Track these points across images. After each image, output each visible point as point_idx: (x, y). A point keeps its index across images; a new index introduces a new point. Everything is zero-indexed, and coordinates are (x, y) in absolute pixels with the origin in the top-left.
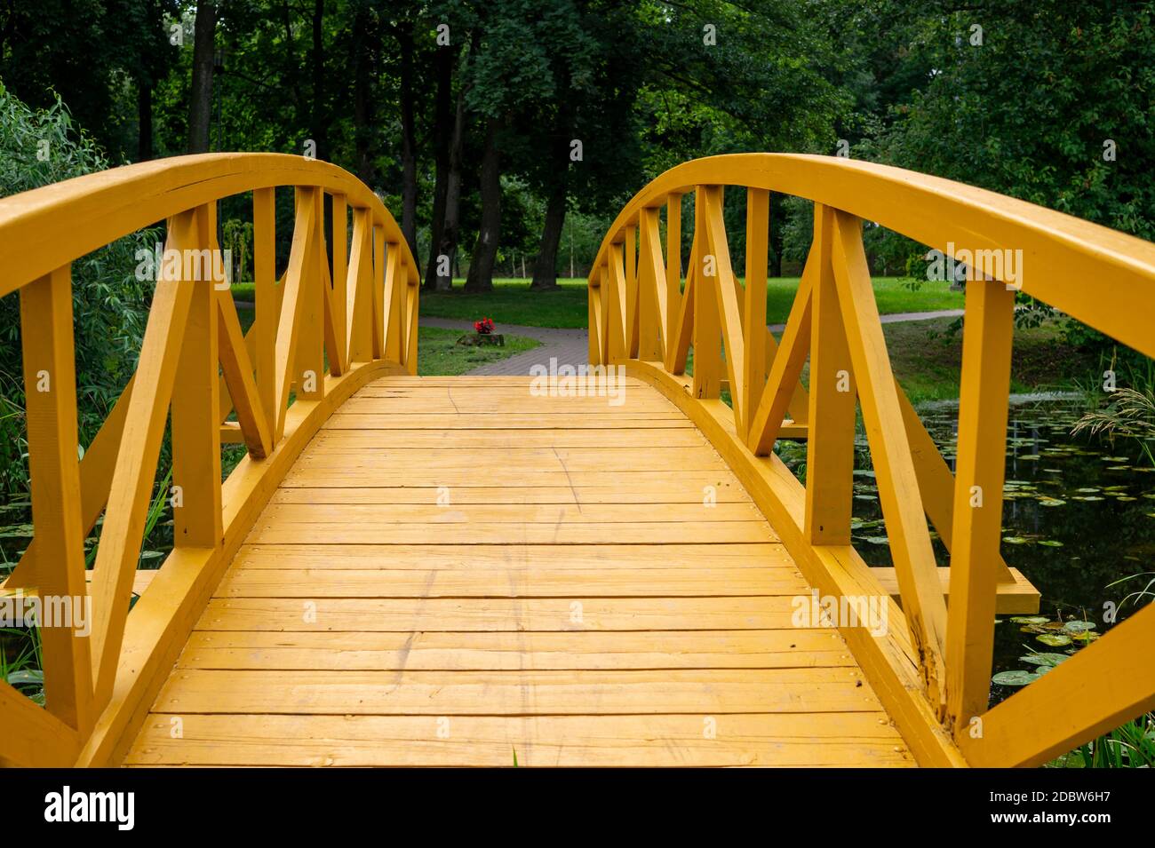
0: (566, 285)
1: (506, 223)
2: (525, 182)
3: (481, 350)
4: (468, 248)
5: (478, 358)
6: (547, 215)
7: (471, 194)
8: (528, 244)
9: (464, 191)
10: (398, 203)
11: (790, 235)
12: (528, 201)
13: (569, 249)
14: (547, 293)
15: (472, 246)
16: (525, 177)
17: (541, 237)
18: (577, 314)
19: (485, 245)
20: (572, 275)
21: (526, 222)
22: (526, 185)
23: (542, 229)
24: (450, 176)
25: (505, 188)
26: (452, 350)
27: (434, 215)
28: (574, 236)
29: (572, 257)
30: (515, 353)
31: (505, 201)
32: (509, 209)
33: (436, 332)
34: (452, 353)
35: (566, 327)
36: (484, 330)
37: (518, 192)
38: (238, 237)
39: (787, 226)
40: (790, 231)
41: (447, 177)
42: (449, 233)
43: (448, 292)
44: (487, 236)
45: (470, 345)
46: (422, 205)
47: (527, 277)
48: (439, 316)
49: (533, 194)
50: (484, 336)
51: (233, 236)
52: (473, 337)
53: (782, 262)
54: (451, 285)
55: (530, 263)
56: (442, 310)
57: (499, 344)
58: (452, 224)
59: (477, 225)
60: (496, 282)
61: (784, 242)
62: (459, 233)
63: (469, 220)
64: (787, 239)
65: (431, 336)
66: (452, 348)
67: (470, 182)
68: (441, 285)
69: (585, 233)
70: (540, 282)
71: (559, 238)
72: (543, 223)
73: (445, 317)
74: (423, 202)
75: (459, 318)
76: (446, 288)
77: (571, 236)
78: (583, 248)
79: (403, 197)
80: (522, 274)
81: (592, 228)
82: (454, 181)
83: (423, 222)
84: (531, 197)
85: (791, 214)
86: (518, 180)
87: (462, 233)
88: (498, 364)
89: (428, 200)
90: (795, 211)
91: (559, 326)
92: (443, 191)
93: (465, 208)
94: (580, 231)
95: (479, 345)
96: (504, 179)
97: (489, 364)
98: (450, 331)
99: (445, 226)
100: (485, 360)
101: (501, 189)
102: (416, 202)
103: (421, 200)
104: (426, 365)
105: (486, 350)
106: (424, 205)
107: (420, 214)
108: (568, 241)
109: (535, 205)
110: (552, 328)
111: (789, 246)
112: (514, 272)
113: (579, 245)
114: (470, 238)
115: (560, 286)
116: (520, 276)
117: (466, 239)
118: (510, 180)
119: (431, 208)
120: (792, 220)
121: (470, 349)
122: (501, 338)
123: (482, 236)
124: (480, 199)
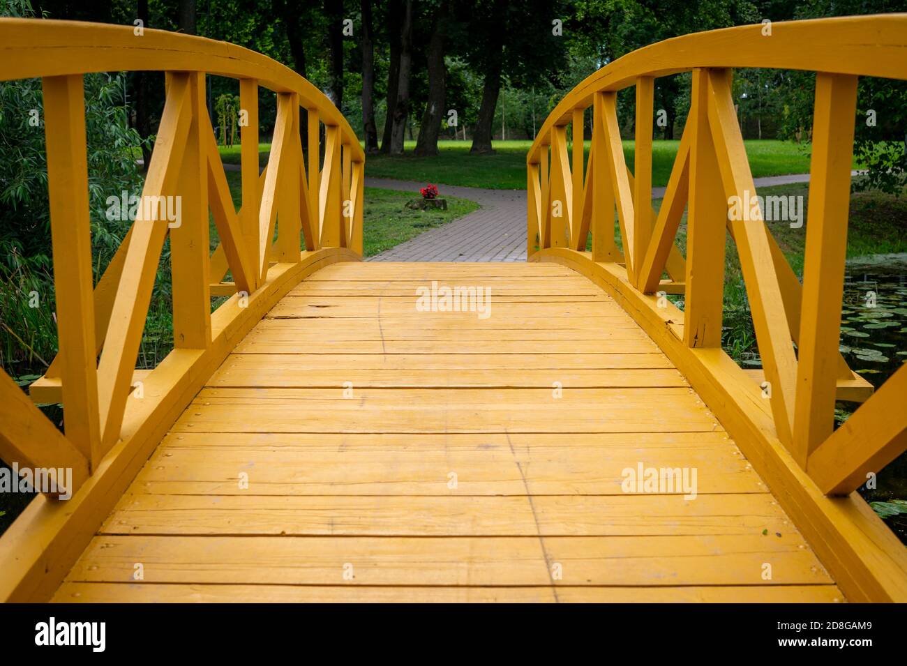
0: (499, 149)
1: (450, 96)
2: (465, 62)
3: (427, 214)
4: (418, 117)
5: (422, 223)
6: (485, 89)
7: (421, 72)
8: (468, 114)
9: (414, 69)
10: (359, 80)
11: (681, 105)
12: (468, 77)
13: (501, 116)
14: (485, 157)
15: (421, 116)
16: (465, 57)
17: (479, 108)
18: (510, 176)
19: (432, 116)
20: (503, 138)
21: (466, 95)
22: (467, 64)
23: (481, 101)
24: (402, 57)
25: (448, 67)
26: (399, 214)
27: (389, 89)
28: (506, 107)
29: (504, 123)
30: (457, 217)
31: (449, 78)
32: (453, 84)
33: (387, 193)
34: (400, 218)
35: (500, 188)
36: (429, 195)
37: (460, 70)
38: (230, 108)
39: (680, 98)
40: (682, 102)
41: (399, 58)
42: (401, 105)
43: (400, 156)
44: (433, 108)
45: (417, 209)
46: (379, 82)
47: (467, 139)
48: (392, 178)
49: (473, 71)
50: (430, 200)
51: (226, 108)
52: (420, 201)
53: (674, 127)
54: (403, 150)
55: (469, 128)
56: (395, 172)
57: (442, 208)
58: (403, 98)
59: (425, 98)
60: (443, 144)
61: (677, 111)
62: (411, 104)
63: (418, 93)
64: (679, 108)
65: (385, 198)
66: (400, 212)
67: (419, 63)
68: (395, 150)
69: (514, 103)
70: (478, 147)
71: (494, 108)
72: (481, 97)
73: (397, 179)
74: (381, 79)
75: (409, 179)
76: (399, 153)
77: (502, 106)
78: (511, 115)
79: (363, 75)
80: (462, 136)
81: (520, 99)
82: (405, 61)
83: (380, 96)
84: (471, 74)
85: (683, 88)
86: (460, 60)
87: (413, 105)
88: (441, 229)
89: (384, 78)
90: (686, 85)
91: (495, 186)
92: (396, 70)
93: (415, 84)
94: (510, 102)
95: (424, 209)
96: (448, 60)
97: (433, 229)
98: (400, 192)
99: (398, 100)
100: (429, 225)
101: (446, 67)
102: (374, 78)
103: (379, 78)
104: (375, 231)
105: (431, 215)
106: (382, 81)
107: (378, 89)
108: (500, 110)
109: (474, 81)
110: (489, 189)
111: (681, 115)
112: (456, 134)
113: (509, 113)
114: (420, 109)
115: (495, 151)
116: (461, 138)
117: (416, 110)
118: (453, 60)
119: (387, 84)
120: (683, 93)
121: (417, 213)
122: (444, 203)
123: (429, 108)
124: (428, 77)
